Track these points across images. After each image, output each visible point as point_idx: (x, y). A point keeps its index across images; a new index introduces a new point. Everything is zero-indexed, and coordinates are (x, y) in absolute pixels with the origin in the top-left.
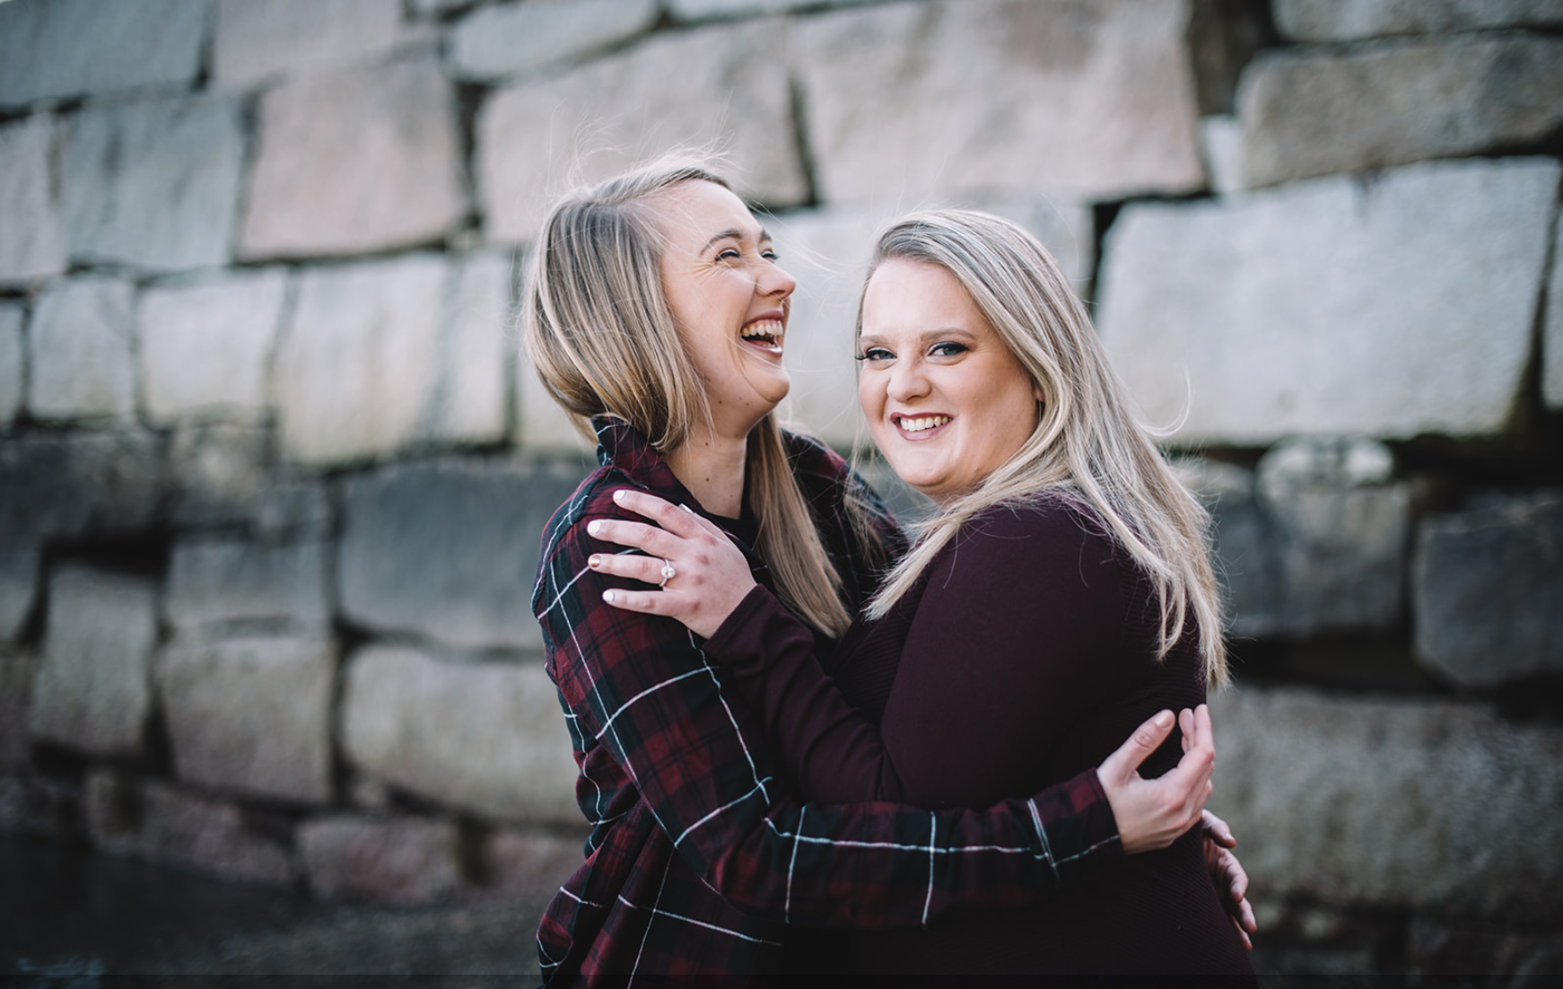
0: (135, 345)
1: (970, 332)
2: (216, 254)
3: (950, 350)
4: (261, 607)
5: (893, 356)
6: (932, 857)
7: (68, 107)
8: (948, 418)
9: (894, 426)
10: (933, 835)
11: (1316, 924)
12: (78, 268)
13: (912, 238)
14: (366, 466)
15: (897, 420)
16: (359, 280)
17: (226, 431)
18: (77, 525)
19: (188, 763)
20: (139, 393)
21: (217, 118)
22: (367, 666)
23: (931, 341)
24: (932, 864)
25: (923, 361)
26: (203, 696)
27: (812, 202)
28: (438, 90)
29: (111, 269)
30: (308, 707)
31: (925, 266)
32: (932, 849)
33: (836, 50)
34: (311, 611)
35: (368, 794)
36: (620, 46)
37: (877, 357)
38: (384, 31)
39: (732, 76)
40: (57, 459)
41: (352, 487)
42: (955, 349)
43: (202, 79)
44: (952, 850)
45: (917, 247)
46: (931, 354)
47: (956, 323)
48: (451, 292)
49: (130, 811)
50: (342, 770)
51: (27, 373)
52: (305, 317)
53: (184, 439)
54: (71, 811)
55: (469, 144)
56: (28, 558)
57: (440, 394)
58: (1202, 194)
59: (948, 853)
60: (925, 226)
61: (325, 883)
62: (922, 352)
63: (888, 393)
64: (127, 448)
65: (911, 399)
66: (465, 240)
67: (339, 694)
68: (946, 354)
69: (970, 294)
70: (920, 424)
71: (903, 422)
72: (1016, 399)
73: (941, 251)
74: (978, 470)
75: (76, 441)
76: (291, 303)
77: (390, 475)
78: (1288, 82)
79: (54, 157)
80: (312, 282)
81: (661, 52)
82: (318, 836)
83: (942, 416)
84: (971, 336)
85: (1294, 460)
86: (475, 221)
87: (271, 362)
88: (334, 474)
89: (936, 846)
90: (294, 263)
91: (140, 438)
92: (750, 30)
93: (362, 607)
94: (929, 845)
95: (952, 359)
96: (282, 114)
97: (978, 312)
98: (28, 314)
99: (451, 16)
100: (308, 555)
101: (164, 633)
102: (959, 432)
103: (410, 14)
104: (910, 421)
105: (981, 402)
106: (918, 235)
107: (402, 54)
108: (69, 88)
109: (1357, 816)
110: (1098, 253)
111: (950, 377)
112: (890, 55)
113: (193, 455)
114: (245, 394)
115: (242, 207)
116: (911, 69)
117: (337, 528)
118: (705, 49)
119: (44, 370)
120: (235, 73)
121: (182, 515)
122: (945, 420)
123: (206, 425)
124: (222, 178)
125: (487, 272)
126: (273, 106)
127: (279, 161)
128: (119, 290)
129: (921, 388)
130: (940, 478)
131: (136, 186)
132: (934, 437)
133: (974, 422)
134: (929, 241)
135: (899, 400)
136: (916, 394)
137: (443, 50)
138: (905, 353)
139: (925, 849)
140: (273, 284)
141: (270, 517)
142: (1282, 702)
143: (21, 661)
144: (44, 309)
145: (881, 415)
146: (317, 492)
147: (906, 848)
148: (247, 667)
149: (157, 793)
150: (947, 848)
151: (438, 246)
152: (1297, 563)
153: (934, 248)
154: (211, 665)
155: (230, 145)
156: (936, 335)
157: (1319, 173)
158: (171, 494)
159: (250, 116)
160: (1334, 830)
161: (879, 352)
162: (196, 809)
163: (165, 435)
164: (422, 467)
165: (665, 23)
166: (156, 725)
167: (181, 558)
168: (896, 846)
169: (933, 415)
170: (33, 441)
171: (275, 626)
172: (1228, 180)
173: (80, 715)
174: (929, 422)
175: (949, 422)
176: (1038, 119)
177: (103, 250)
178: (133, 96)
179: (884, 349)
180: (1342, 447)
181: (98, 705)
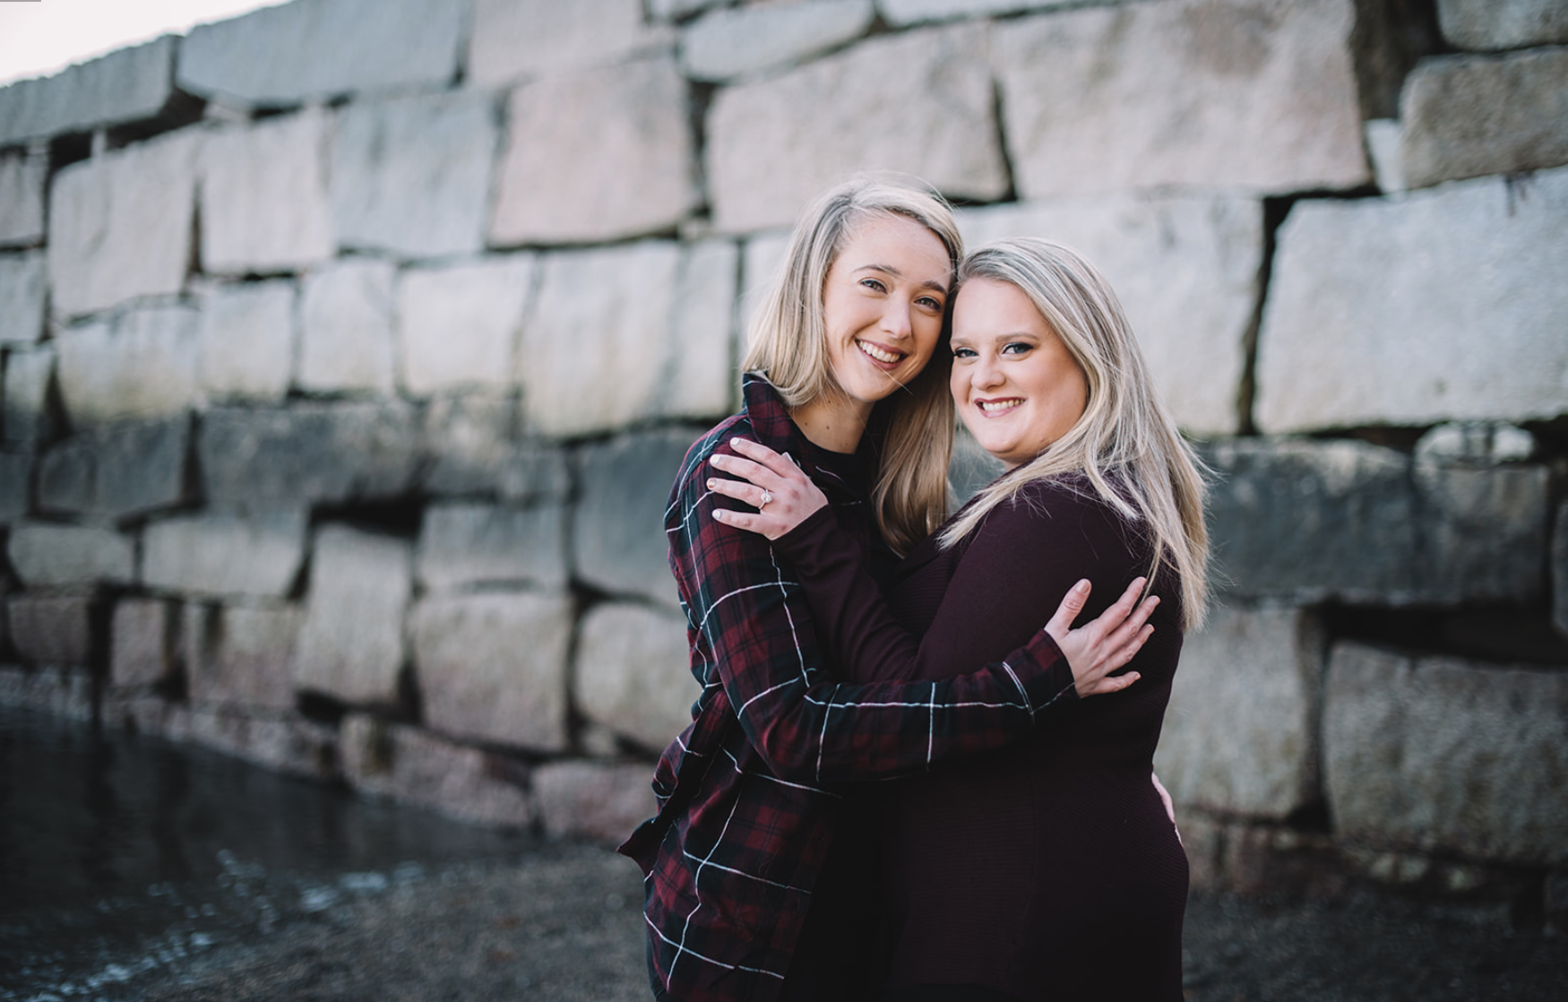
0: (394, 322)
1: (1034, 334)
2: (469, 241)
3: (1019, 349)
4: (505, 569)
5: (973, 353)
6: (931, 711)
7: (338, 102)
8: (1019, 401)
9: (977, 407)
10: (933, 695)
11: (1458, 878)
12: (346, 252)
13: (988, 262)
14: (603, 437)
15: (980, 404)
16: (599, 263)
17: (476, 402)
18: (339, 491)
19: (435, 711)
20: (399, 368)
21: (471, 111)
22: (600, 622)
23: (1004, 342)
24: (931, 717)
25: (998, 359)
26: (450, 650)
27: (1010, 196)
28: (673, 89)
29: (375, 253)
30: (546, 660)
31: (998, 284)
32: (932, 705)
33: (1032, 54)
34: (551, 574)
35: (599, 742)
36: (837, 49)
37: (964, 355)
38: (623, 33)
39: (937, 77)
40: (322, 428)
41: (587, 456)
42: (1023, 348)
43: (459, 77)
44: (947, 706)
45: (991, 269)
46: (1004, 352)
47: (1024, 327)
48: (680, 274)
49: (383, 754)
50: (576, 720)
51: (297, 348)
52: (549, 298)
53: (438, 410)
54: (329, 754)
55: (699, 139)
56: (296, 519)
57: (670, 372)
58: (1368, 190)
59: (944, 708)
60: (1000, 253)
61: (558, 824)
62: (997, 351)
63: (972, 383)
64: (385, 419)
65: (990, 387)
66: (693, 229)
67: (574, 647)
68: (1016, 352)
69: (1034, 303)
70: (997, 406)
71: (985, 405)
72: (1072, 385)
73: (1012, 272)
74: (1042, 441)
75: (341, 411)
76: (536, 284)
77: (623, 445)
78: (1446, 86)
79: (325, 149)
80: (555, 265)
81: (875, 53)
82: (550, 779)
83: (1014, 399)
84: (1034, 337)
85: (1445, 441)
86: (704, 212)
87: (517, 340)
88: (572, 443)
89: (935, 703)
90: (540, 248)
91: (399, 409)
92: (956, 34)
93: (595, 570)
94: (929, 702)
95: (1021, 356)
96: (531, 111)
97: (1041, 317)
98: (298, 293)
99: (686, 19)
100: (548, 519)
101: (418, 591)
102: (1028, 411)
103: (648, 18)
104: (990, 405)
105: (1044, 388)
106: (993, 259)
107: (641, 54)
108: (337, 86)
109: (1497, 777)
110: (1270, 247)
111: (1019, 370)
112: (1083, 58)
113: (446, 425)
114: (493, 371)
115: (493, 196)
116: (1102, 72)
117: (574, 495)
118: (914, 51)
119: (313, 345)
120: (488, 72)
121: (434, 482)
122: (1017, 402)
123: (457, 399)
124: (476, 168)
125: (714, 258)
126: (522, 103)
127: (528, 150)
128: (381, 271)
129: (997, 379)
130: (1012, 446)
131: (399, 175)
132: (1007, 415)
133: (1040, 404)
134: (1002, 264)
135: (981, 389)
136: (993, 384)
137: (677, 51)
138: (985, 352)
139: (927, 705)
140: (521, 266)
141: (514, 484)
142: (1430, 667)
143: (289, 614)
144: (315, 288)
145: (967, 400)
146: (557, 459)
147: (911, 705)
148: (491, 621)
149: (407, 737)
150: (943, 705)
151: (670, 235)
152: (1444, 536)
153: (1006, 269)
154: (459, 618)
155: (484, 136)
156: (1007, 338)
157: (1473, 173)
158: (425, 462)
159: (501, 113)
160: (1476, 790)
161: (965, 351)
162: (443, 753)
163: (421, 405)
164: (651, 437)
165: (879, 26)
166: (408, 677)
167: (434, 519)
168: (905, 704)
169: (1007, 400)
170: (304, 411)
171: (517, 585)
172: (1390, 180)
173: (340, 665)
174: (1004, 404)
175: (1020, 404)
176: (1217, 118)
177: (367, 235)
178: (396, 92)
179: (968, 349)
180: (1491, 429)
181: (357, 656)
